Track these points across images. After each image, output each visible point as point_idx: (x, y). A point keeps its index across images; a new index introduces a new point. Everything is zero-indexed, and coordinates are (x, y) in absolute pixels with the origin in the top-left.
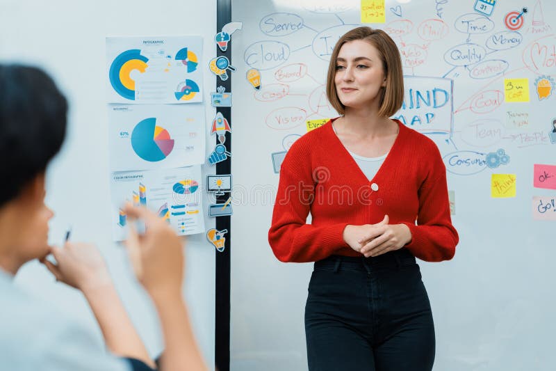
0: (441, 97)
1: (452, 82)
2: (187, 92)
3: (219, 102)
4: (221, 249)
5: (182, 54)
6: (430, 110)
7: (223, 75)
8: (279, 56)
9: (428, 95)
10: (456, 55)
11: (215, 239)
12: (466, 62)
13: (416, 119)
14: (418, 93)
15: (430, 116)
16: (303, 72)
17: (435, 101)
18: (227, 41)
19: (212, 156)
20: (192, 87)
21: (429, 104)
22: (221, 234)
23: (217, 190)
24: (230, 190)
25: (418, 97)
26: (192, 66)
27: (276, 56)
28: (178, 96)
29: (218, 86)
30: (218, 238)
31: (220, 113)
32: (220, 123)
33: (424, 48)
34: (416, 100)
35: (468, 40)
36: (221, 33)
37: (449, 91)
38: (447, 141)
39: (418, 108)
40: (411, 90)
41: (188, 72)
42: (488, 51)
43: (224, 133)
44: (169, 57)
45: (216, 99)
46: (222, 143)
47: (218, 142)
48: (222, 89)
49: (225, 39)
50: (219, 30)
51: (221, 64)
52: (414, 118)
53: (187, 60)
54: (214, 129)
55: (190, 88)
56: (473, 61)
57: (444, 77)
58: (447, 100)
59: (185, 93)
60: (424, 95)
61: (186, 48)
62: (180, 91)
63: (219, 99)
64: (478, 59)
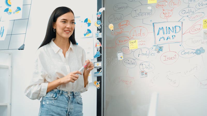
0: (178, 29)
1: (182, 23)
2: (88, 33)
3: (98, 36)
4: (98, 88)
5: (86, 20)
6: (174, 34)
7: (99, 27)
8: (120, 19)
9: (173, 28)
10: (183, 12)
11: (96, 84)
12: (188, 14)
13: (169, 38)
14: (169, 28)
15: (174, 36)
16: (128, 24)
17: (175, 30)
18: (100, 15)
19: (95, 55)
20: (89, 31)
21: (173, 32)
22: (99, 83)
23: (97, 67)
24: (101, 67)
25: (169, 29)
26: (89, 24)
27: (119, 19)
28: (85, 35)
29: (98, 31)
30: (98, 84)
31: (98, 40)
32: (98, 44)
33: (172, 10)
34: (168, 30)
35: (188, 6)
36: (99, 12)
37: (181, 26)
38: (180, 45)
39: (169, 33)
40: (166, 27)
41: (88, 26)
42: (197, 9)
43: (100, 47)
44: (82, 22)
45: (97, 35)
46: (99, 51)
47: (98, 50)
48: (99, 31)
49: (100, 14)
50: (98, 11)
51: (98, 23)
52: (168, 37)
53: (88, 22)
54: (96, 46)
55: (88, 32)
56: (190, 14)
57: (179, 21)
58: (180, 30)
59: (87, 34)
60: (171, 28)
61: (87, 18)
62: (85, 33)
63: (98, 35)
64: (192, 13)
